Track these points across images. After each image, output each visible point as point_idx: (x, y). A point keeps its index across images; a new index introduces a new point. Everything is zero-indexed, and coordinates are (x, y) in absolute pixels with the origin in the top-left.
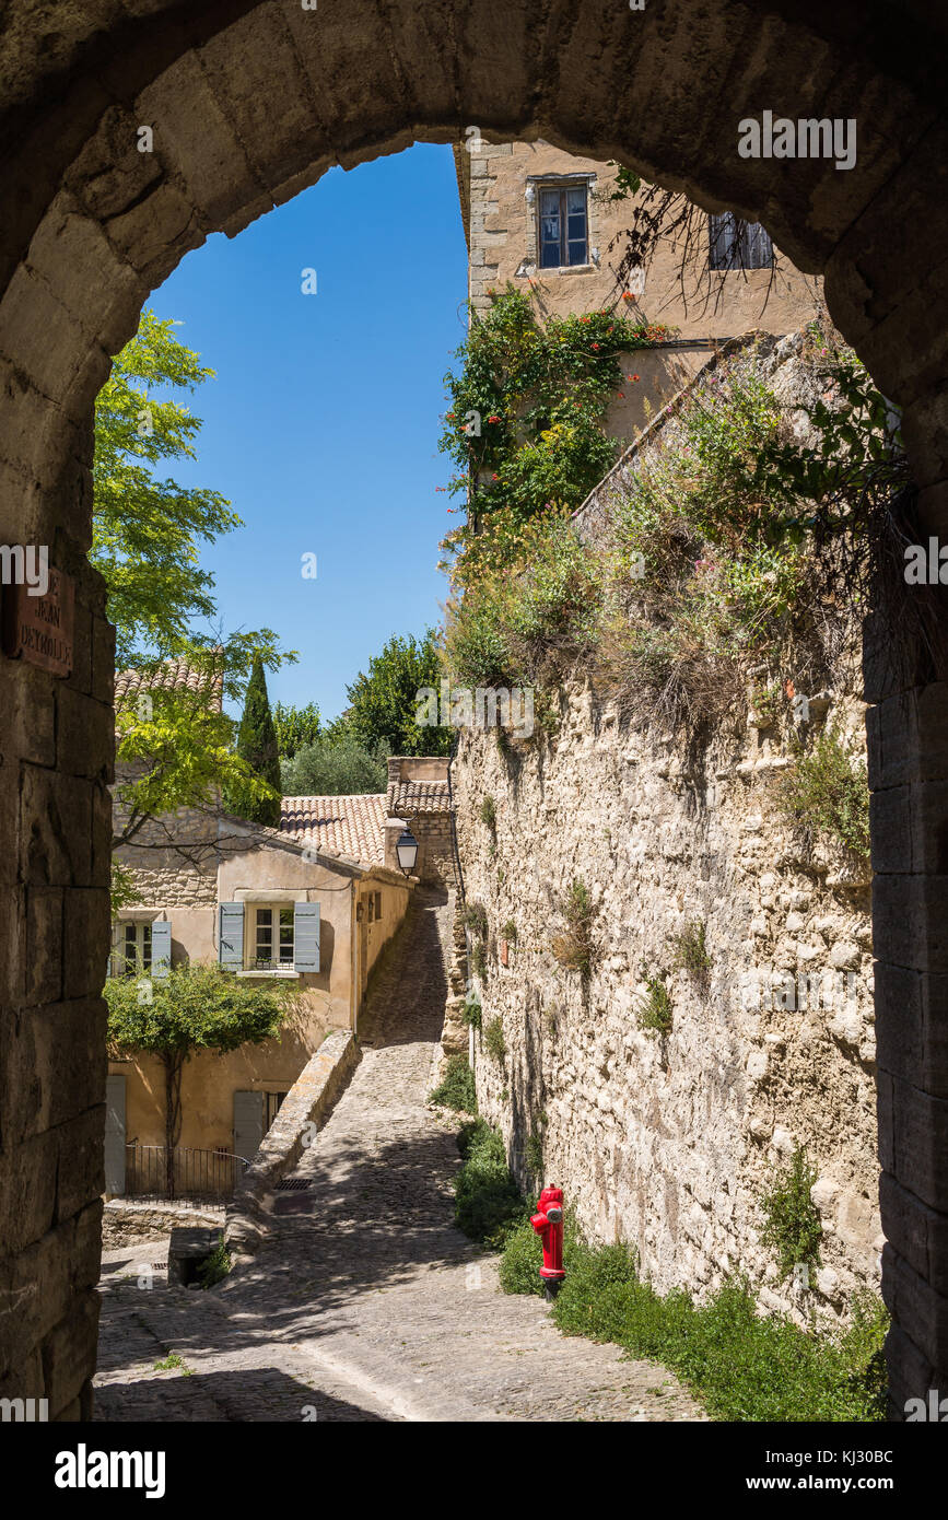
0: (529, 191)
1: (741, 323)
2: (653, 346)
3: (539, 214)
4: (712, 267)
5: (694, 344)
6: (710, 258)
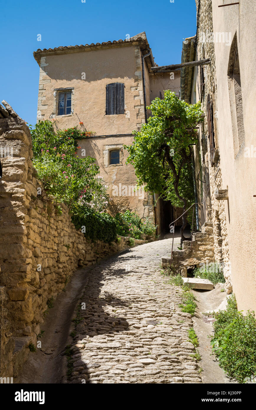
0: (55, 93)
1: (115, 130)
2: (87, 138)
3: (58, 100)
4: (106, 114)
5: (100, 137)
6: (106, 112)
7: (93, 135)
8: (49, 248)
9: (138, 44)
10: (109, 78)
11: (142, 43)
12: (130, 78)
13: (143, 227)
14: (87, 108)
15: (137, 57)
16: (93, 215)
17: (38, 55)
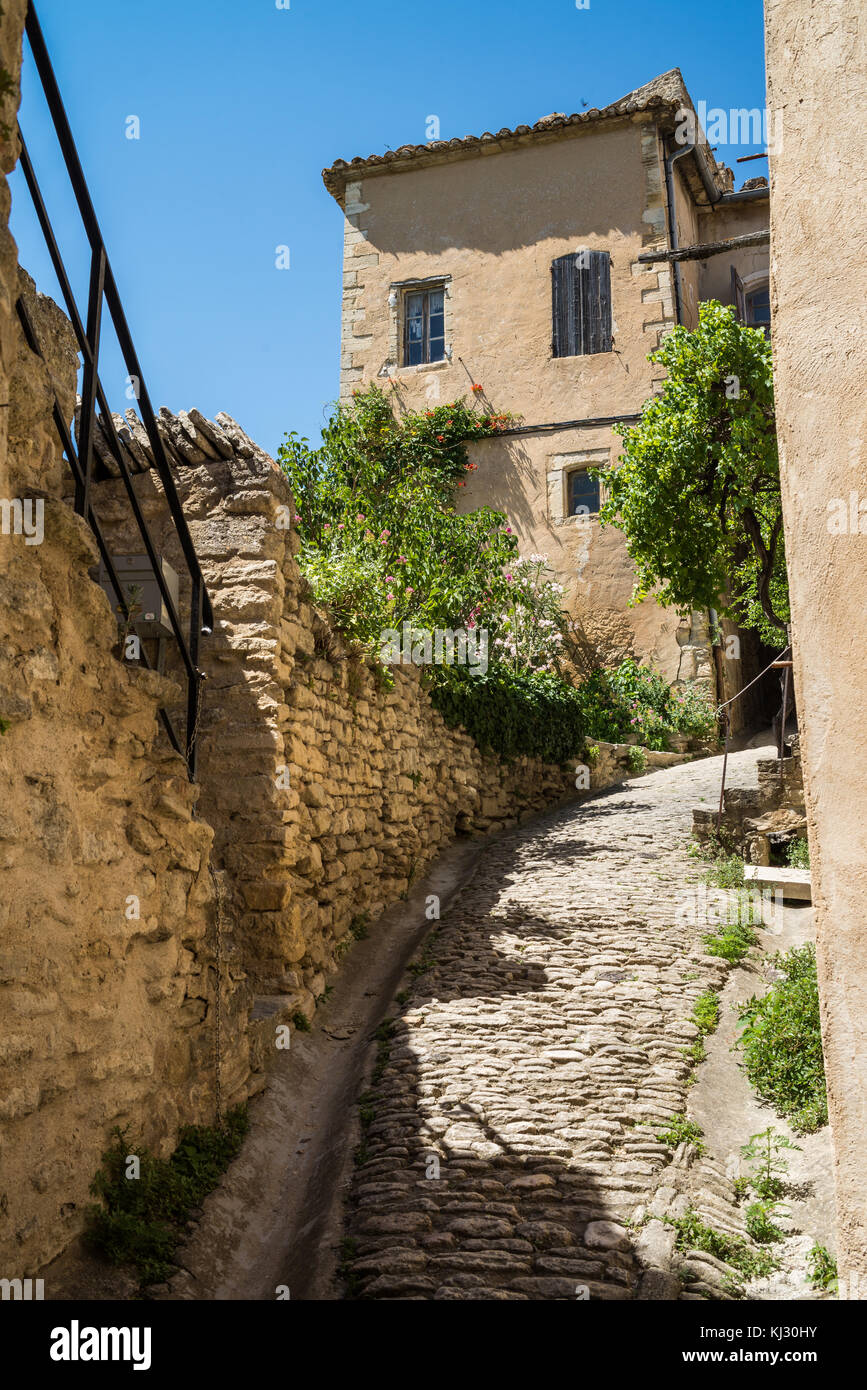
0: (392, 296)
1: (581, 406)
2: (497, 434)
3: (402, 317)
4: (555, 355)
5: (535, 430)
6: (554, 347)
7: (514, 424)
8: (352, 785)
9: (651, 119)
10: (559, 237)
11: (664, 115)
12: (626, 232)
13: (676, 714)
14: (493, 339)
15: (649, 162)
16: (499, 683)
17: (337, 179)
